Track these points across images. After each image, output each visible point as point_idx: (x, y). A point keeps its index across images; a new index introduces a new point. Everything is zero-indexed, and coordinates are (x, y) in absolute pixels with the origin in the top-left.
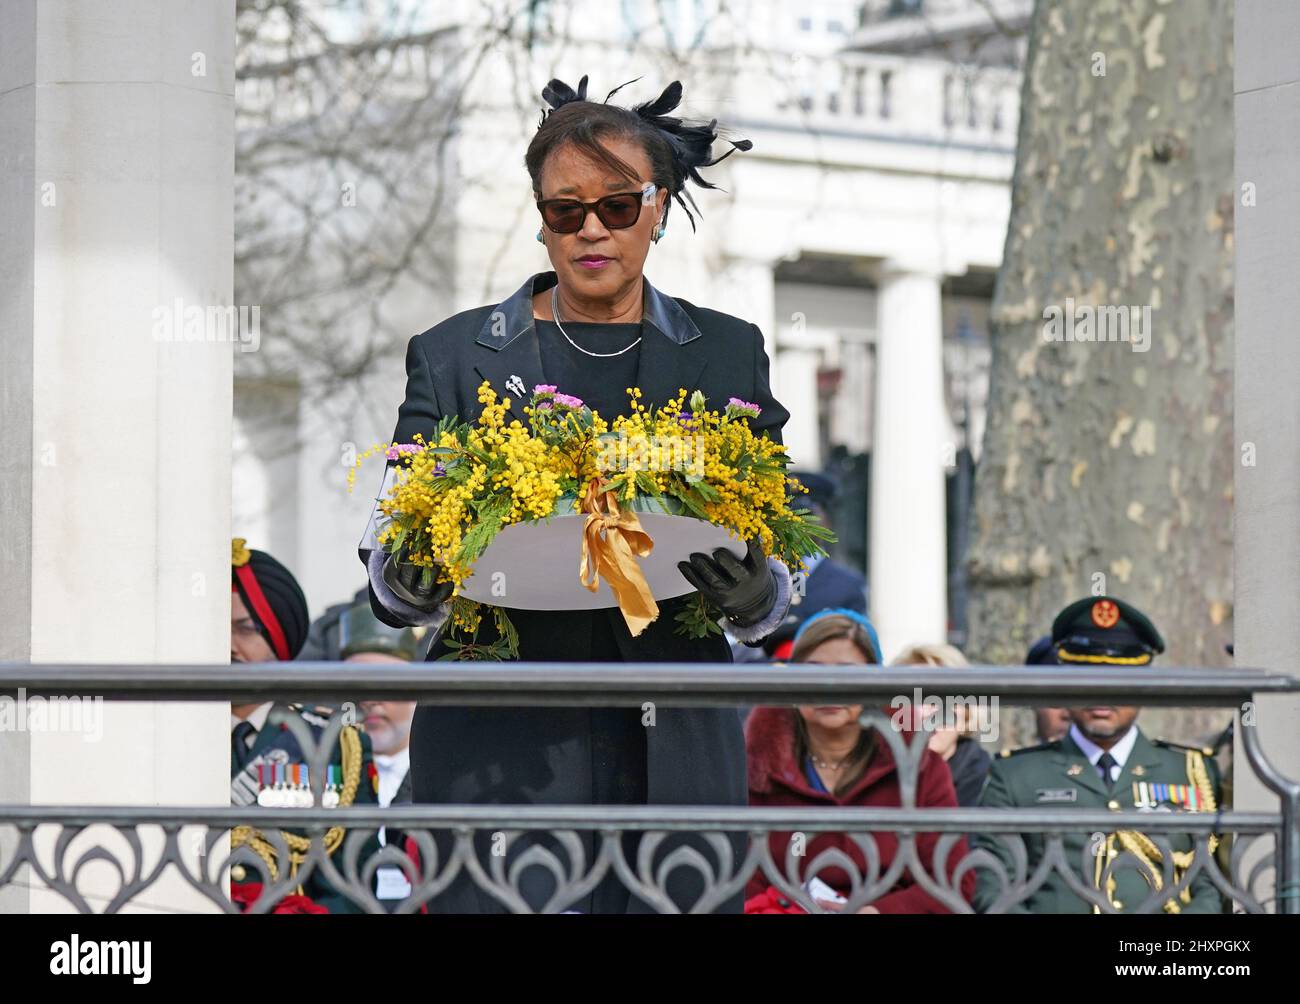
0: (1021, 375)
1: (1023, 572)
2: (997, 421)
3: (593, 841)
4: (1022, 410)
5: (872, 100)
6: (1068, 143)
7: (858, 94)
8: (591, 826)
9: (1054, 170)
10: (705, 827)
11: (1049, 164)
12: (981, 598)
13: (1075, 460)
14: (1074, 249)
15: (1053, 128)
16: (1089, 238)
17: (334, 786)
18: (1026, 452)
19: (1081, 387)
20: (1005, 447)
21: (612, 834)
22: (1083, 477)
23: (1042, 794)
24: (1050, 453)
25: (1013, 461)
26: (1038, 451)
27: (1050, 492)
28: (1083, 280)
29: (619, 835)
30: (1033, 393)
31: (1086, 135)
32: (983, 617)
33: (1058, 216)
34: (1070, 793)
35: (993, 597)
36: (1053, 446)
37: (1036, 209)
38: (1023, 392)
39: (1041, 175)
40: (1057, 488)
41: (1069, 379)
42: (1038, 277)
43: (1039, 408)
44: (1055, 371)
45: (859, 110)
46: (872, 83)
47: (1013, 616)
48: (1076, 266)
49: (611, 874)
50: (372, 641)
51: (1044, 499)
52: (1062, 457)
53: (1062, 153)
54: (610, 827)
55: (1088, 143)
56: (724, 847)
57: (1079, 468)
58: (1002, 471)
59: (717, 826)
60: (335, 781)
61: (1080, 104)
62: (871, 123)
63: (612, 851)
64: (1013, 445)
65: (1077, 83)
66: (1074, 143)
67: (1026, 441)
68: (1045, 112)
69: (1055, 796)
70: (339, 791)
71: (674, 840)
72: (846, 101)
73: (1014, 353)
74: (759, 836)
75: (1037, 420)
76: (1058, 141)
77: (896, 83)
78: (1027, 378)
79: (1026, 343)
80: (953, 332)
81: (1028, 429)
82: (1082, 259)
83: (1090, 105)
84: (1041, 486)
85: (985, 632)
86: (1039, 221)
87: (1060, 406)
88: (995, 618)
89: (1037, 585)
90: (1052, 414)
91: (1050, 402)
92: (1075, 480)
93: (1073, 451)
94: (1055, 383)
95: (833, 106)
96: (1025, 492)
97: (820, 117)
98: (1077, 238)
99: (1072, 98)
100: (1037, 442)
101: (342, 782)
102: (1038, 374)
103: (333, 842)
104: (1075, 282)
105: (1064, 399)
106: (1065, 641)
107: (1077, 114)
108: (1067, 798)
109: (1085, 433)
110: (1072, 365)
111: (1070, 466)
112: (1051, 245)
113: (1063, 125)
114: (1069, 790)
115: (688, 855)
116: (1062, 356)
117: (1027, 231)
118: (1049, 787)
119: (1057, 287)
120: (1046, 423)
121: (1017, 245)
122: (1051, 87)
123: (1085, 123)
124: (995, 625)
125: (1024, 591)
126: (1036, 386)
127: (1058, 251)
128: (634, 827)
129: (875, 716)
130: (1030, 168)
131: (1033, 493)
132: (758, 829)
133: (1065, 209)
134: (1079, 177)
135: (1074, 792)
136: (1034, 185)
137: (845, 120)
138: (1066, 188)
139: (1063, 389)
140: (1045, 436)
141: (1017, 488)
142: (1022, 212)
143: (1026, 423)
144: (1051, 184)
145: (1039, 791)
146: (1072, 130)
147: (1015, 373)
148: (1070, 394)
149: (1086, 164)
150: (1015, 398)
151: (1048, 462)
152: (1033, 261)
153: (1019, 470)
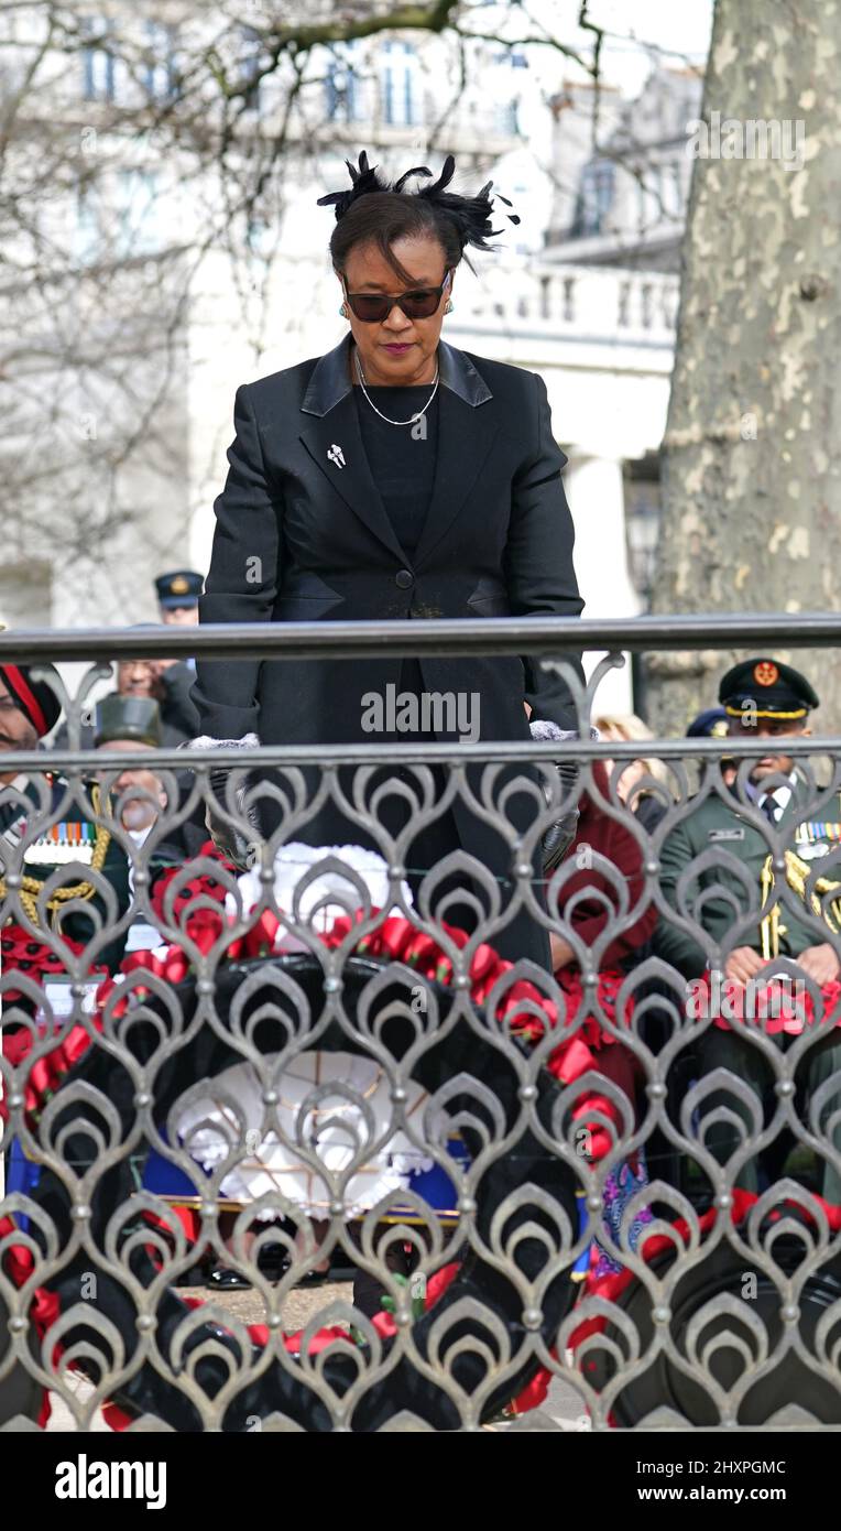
0: (689, 492)
1: (695, 665)
2: (668, 532)
3: (313, 774)
4: (691, 522)
5: (557, 304)
6: (725, 286)
7: (545, 299)
8: (312, 762)
9: (714, 310)
10: (410, 760)
11: (709, 305)
12: (659, 689)
13: (738, 564)
14: (733, 378)
15: (712, 272)
16: (745, 368)
17: (89, 842)
18: (695, 558)
19: (741, 500)
20: (676, 556)
21: (330, 769)
22: (746, 579)
23: (714, 834)
24: (716, 559)
25: (684, 568)
26: (705, 558)
27: (717, 594)
28: (741, 406)
29: (335, 768)
30: (700, 507)
31: (740, 279)
32: (661, 706)
33: (717, 351)
34: (738, 833)
35: (669, 688)
36: (719, 553)
37: (699, 347)
38: (691, 506)
39: (703, 315)
40: (723, 589)
41: (731, 494)
42: (701, 404)
43: (706, 520)
44: (719, 487)
45: (545, 314)
46: (556, 289)
47: (687, 704)
48: (735, 394)
49: (330, 803)
50: (121, 730)
51: (712, 599)
52: (727, 562)
53: (720, 296)
54: (328, 763)
55: (742, 285)
56: (427, 778)
57: (743, 570)
58: (674, 577)
59: (420, 760)
60: (90, 837)
61: (735, 252)
62: (556, 325)
63: (331, 784)
64: (683, 553)
65: (732, 233)
66: (730, 285)
67: (695, 549)
68: (704, 259)
69: (726, 835)
70: (93, 846)
71: (384, 773)
72: (534, 306)
73: (682, 472)
74: (456, 767)
75: (704, 530)
76: (716, 286)
77: (576, 290)
78: (694, 494)
79: (692, 464)
80: (633, 510)
81: (696, 538)
82: (739, 388)
83: (744, 252)
84: (709, 590)
85: (663, 719)
86: (701, 355)
87: (723, 517)
88: (671, 706)
89: (708, 675)
90: (718, 527)
91: (715, 513)
92: (739, 582)
93: (736, 556)
94: (717, 498)
95: (522, 311)
96: (695, 594)
97: (512, 321)
98: (735, 369)
99: (728, 246)
100: (704, 549)
101: (96, 838)
102: (704, 490)
103: (89, 891)
104: (734, 407)
105: (726, 511)
106: (730, 699)
107: (733, 260)
108: (736, 837)
109: (746, 540)
110: (733, 481)
111: (733, 570)
112: (712, 376)
113: (721, 269)
114: (738, 830)
115: (396, 786)
116: (724, 472)
117: (691, 364)
118: (720, 828)
119: (719, 413)
120: (712, 533)
121: (682, 377)
122: (708, 238)
123: (740, 268)
124: (672, 713)
125: (696, 682)
126: (702, 500)
127: (719, 381)
128: (348, 761)
129: (556, 661)
130: (693, 309)
131: (702, 596)
132: (456, 761)
133: (724, 344)
134: (735, 315)
135: (743, 831)
136: (696, 324)
137: (534, 323)
138: (725, 326)
139: (727, 502)
140: (712, 544)
141: (688, 592)
142: (686, 348)
143: (694, 534)
144: (712, 322)
145: (711, 831)
146: (729, 274)
147: (683, 490)
148: (733, 506)
149: (742, 304)
150: (684, 512)
151: (713, 567)
152: (696, 391)
153: (689, 575)
